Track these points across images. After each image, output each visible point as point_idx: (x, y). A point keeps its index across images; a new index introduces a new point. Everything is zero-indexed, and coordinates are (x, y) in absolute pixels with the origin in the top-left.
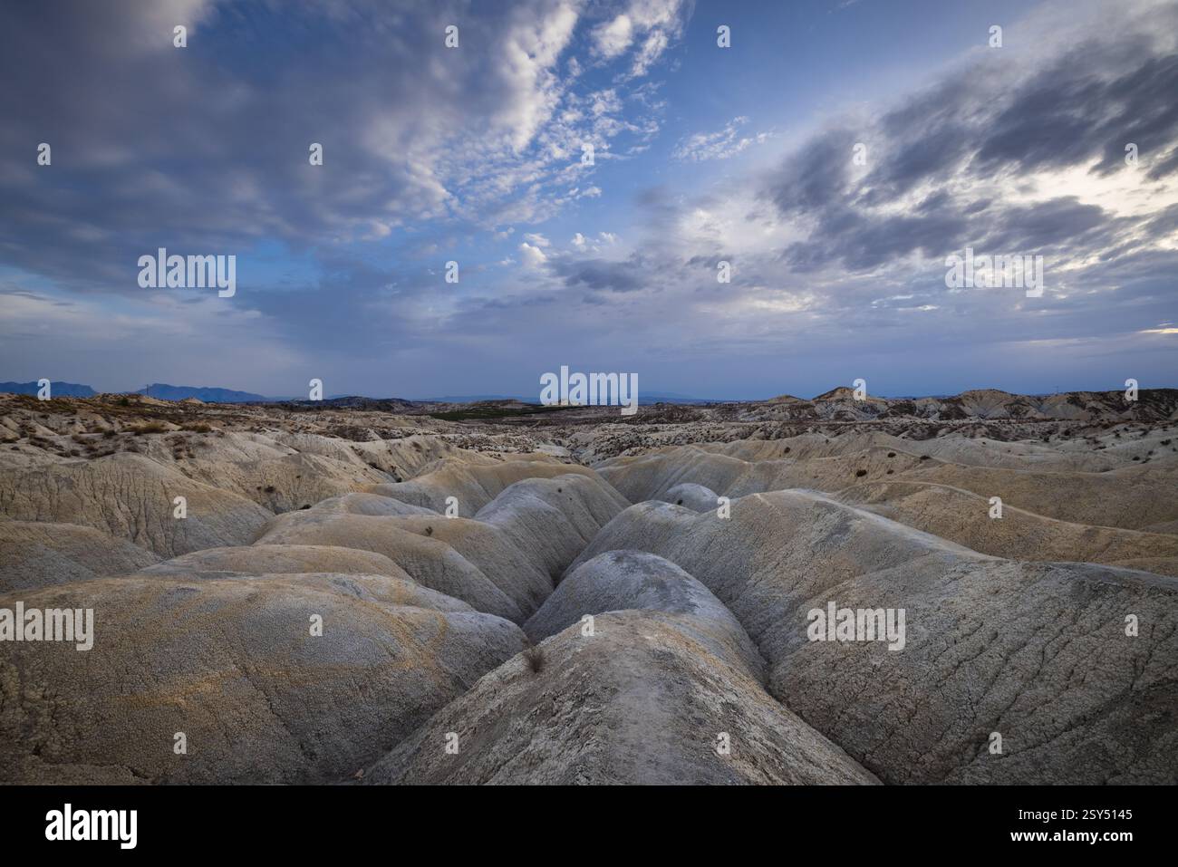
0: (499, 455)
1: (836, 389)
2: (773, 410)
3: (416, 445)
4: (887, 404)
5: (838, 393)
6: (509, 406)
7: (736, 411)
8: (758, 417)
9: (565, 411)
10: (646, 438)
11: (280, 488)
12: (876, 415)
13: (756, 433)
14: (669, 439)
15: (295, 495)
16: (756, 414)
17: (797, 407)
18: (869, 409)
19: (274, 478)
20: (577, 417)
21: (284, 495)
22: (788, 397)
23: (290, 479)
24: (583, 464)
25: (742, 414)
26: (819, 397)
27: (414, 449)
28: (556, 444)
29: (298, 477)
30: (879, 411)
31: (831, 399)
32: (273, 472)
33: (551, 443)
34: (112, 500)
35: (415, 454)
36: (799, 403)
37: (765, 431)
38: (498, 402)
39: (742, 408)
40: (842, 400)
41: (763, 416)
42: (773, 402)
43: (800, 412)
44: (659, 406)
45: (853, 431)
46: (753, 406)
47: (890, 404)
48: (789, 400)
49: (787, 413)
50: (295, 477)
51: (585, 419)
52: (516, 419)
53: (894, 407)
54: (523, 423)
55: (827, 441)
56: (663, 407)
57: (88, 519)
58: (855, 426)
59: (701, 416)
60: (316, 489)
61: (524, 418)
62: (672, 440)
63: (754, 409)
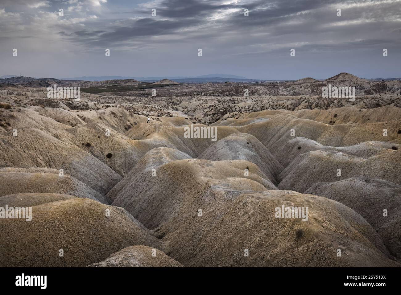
0: (158, 119)
1: (340, 74)
2: (301, 87)
3: (113, 113)
4: (369, 84)
5: (341, 77)
6: (129, 84)
7: (277, 88)
8: (292, 92)
9: (167, 87)
10: (234, 106)
11: (92, 144)
12: (363, 91)
13: (303, 104)
14: (249, 107)
15: (101, 148)
16: (291, 90)
17: (316, 86)
18: (359, 87)
19: (87, 138)
20: (176, 91)
21: (95, 147)
22: (309, 79)
23: (95, 138)
24: (203, 123)
25: (282, 90)
26: (329, 79)
27: (112, 116)
28: (174, 109)
29: (99, 137)
30: (364, 89)
31: (336, 80)
32: (86, 135)
33: (171, 109)
34: (34, 154)
35: (114, 119)
36: (317, 83)
37: (309, 102)
38: (122, 81)
39: (281, 86)
40: (343, 81)
41: (295, 91)
42: (300, 82)
43: (317, 88)
44: (227, 83)
45: (362, 103)
46: (288, 84)
47: (372, 84)
48: (310, 81)
49: (310, 89)
50: (97, 137)
51: (182, 92)
52: (136, 92)
53: (374, 86)
54: (142, 95)
55: (360, 111)
56: (230, 84)
57: (28, 164)
58: (363, 100)
59: (256, 91)
60: (110, 144)
61: (141, 92)
62: (251, 108)
63: (289, 86)
